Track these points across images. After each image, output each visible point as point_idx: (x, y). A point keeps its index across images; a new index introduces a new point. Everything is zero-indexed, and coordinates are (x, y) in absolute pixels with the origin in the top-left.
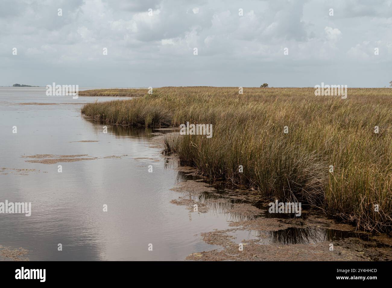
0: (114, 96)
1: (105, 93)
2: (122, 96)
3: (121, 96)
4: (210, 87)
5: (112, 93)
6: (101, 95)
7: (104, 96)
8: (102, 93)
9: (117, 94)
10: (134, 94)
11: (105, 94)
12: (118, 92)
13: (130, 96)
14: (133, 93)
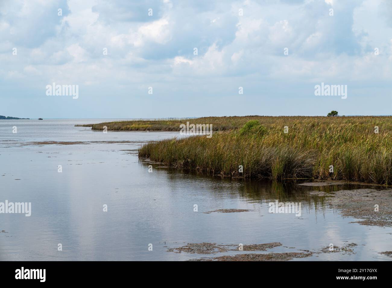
0: (144, 130)
1: (132, 126)
2: (155, 130)
3: (153, 130)
4: (263, 116)
5: (142, 126)
6: (127, 129)
7: (131, 130)
8: (128, 126)
9: (148, 128)
10: (173, 127)
11: (133, 128)
12: (150, 126)
13: (166, 130)
14: (170, 127)
